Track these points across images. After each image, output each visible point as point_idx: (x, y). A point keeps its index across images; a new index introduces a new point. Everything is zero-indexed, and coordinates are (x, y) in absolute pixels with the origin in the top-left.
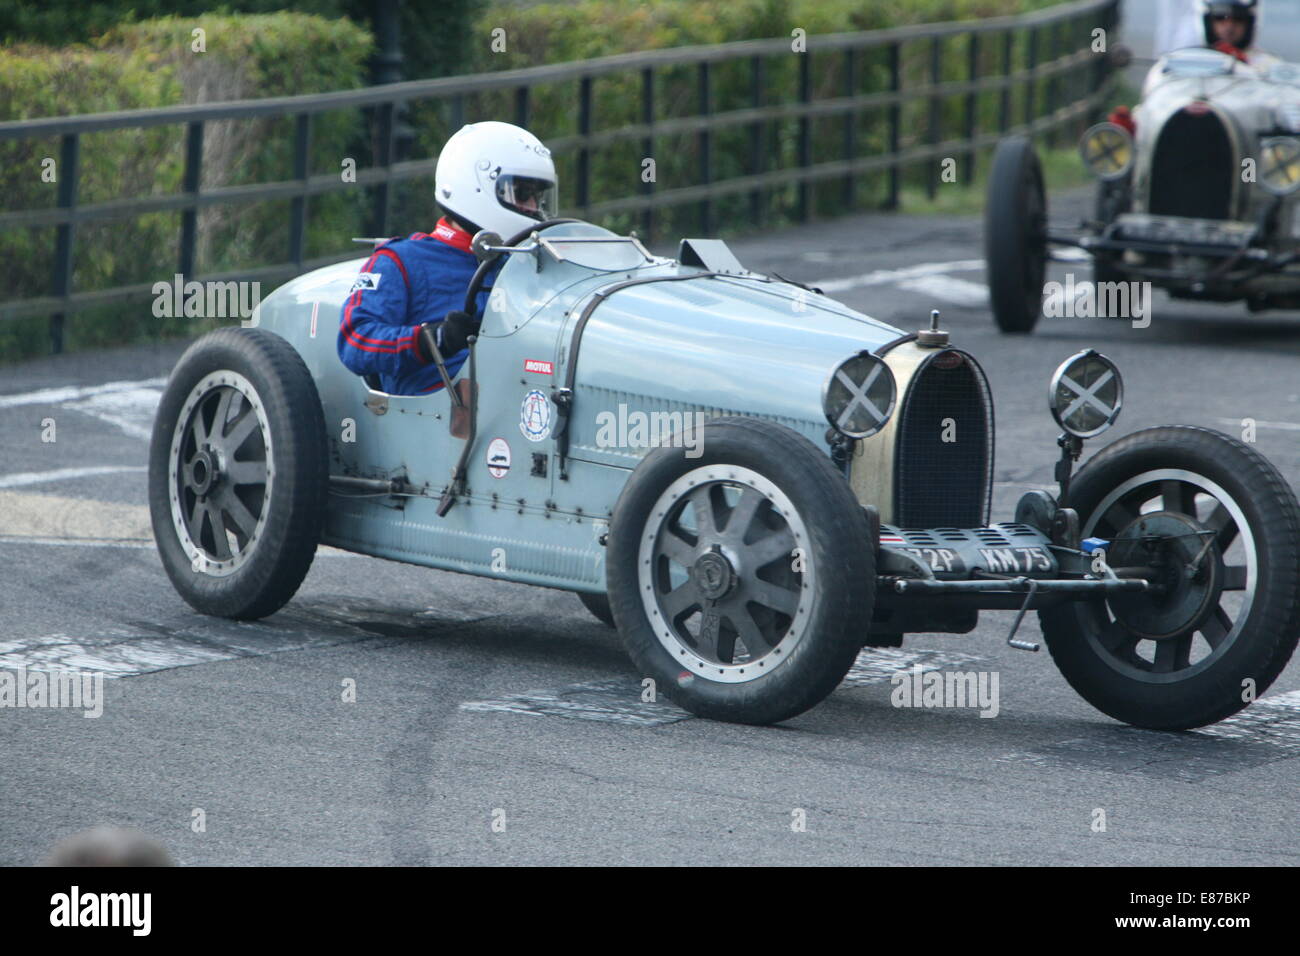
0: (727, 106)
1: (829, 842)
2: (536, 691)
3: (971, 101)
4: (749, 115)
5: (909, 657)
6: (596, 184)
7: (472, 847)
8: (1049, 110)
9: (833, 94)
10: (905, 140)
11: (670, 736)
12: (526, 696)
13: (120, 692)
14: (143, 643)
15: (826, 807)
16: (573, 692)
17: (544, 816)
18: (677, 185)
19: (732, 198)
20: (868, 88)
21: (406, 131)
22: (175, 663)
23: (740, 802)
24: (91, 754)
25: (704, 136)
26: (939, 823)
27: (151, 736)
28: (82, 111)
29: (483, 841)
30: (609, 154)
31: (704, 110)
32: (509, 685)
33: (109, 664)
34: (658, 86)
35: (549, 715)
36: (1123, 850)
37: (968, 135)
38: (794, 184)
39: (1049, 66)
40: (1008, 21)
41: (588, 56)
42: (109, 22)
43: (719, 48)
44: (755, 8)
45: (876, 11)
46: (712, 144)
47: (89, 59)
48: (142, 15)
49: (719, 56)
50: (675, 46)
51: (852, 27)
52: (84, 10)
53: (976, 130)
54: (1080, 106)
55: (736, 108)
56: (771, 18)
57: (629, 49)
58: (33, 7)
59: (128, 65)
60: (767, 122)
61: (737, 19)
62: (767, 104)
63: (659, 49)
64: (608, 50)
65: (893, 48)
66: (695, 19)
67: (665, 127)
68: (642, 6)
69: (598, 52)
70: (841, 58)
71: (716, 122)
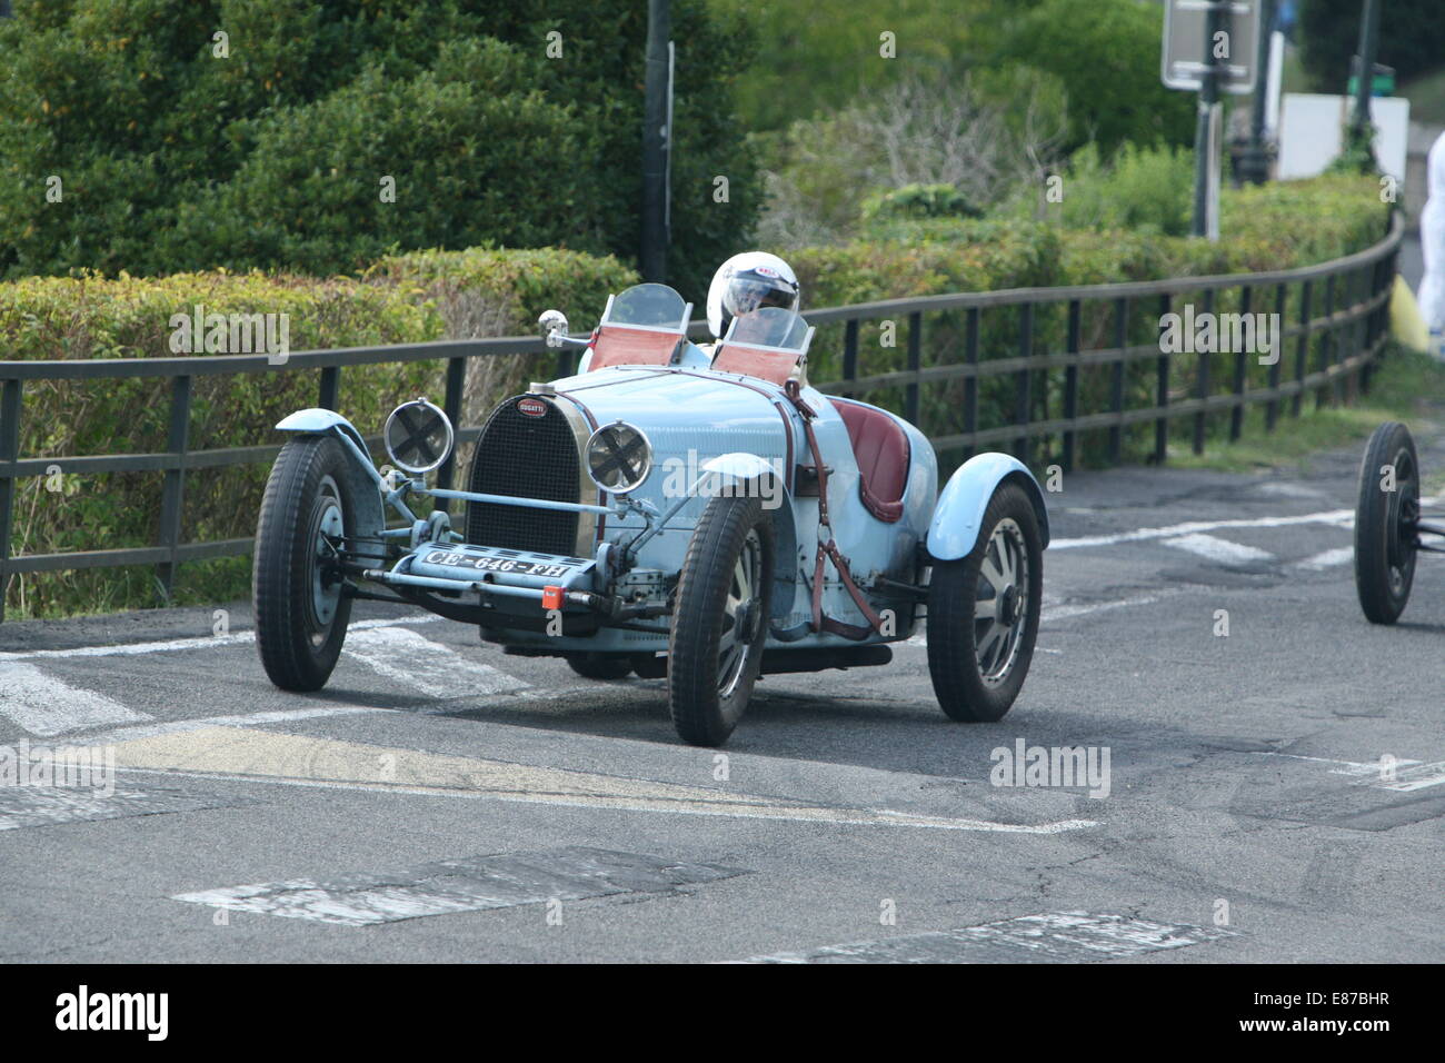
0: (994, 354)
2: (786, 952)
4: (1019, 363)
5: (1165, 930)
8: (1322, 365)
9: (1098, 346)
10: (1172, 394)
13: (364, 940)
14: (389, 891)
22: (420, 912)
25: (970, 382)
28: (344, 343)
31: (971, 358)
32: (758, 945)
33: (353, 911)
34: (925, 331)
37: (1238, 389)
38: (1059, 434)
39: (1322, 321)
40: (1282, 273)
41: (857, 302)
42: (374, 254)
43: (987, 294)
44: (1026, 256)
45: (1148, 261)
46: (978, 391)
47: (354, 290)
48: (407, 246)
49: (988, 303)
50: (943, 292)
51: (1123, 277)
52: (349, 240)
53: (1246, 384)
54: (1351, 363)
55: (1003, 356)
56: (1042, 270)
57: (902, 294)
58: (298, 236)
59: (392, 298)
60: (1033, 371)
61: (1009, 266)
62: (1035, 352)
63: (929, 293)
64: (874, 295)
65: (1165, 299)
66: (965, 263)
67: (931, 372)
68: (913, 252)
69: (866, 296)
70: (1112, 308)
71: (986, 369)
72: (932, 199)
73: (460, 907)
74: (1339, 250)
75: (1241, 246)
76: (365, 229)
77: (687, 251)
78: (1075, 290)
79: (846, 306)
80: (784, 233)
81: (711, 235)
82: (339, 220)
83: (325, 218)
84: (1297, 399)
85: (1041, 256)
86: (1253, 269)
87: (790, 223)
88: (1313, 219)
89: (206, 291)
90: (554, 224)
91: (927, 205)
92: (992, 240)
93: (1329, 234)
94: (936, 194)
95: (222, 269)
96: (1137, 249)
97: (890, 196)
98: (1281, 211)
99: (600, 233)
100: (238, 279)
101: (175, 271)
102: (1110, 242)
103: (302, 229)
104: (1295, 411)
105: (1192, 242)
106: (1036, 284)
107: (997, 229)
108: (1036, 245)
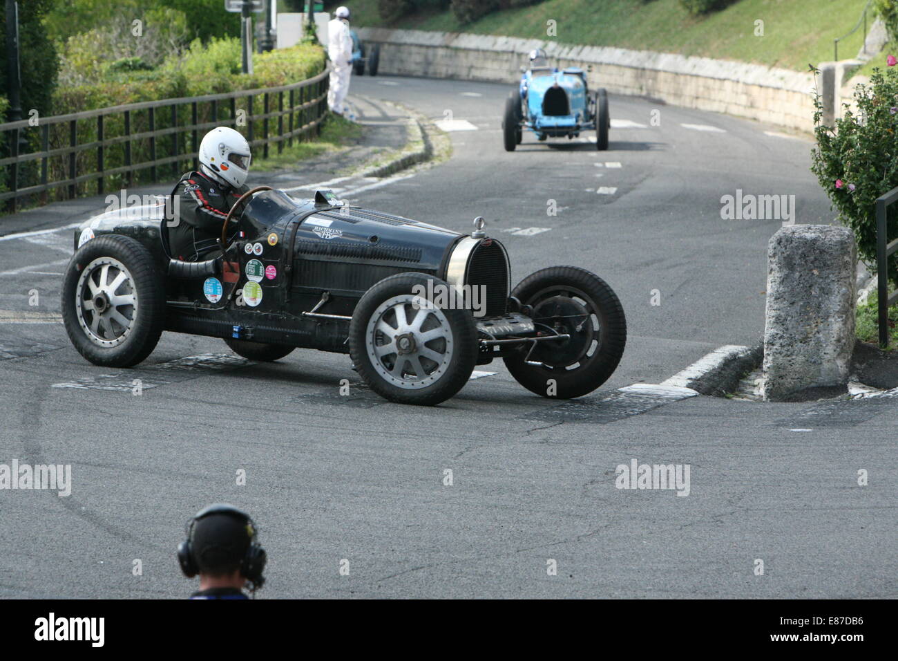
0: (161, 127)
1: (212, 439)
2: (85, 379)
3: (266, 121)
4: (172, 130)
6: (106, 161)
7: (59, 446)
8: (300, 125)
12: (81, 381)
15: (210, 424)
16: (102, 378)
17: (89, 431)
18: (141, 161)
19: (165, 166)
21: (24, 141)
23: (174, 423)
25: (152, 139)
26: (259, 429)
29: (64, 443)
30: (111, 149)
31: (152, 129)
34: (131, 119)
35: (91, 388)
36: (338, 438)
37: (266, 137)
38: (191, 160)
39: (299, 106)
40: (281, 88)
41: (102, 107)
43: (157, 102)
44: (173, 85)
45: (224, 85)
46: (156, 143)
49: (157, 106)
50: (139, 102)
51: (214, 92)
53: (269, 135)
54: (312, 123)
55: (166, 127)
56: (180, 89)
57: (119, 104)
60: (179, 133)
61: (165, 90)
62: (179, 125)
63: (132, 103)
64: (109, 104)
65: (232, 100)
66: (147, 90)
67: (135, 136)
68: (124, 85)
69: (105, 105)
70: (210, 105)
71: (157, 134)
72: (131, 63)
74: (304, 77)
75: (263, 77)
77: (28, 90)
78: (194, 98)
79: (97, 110)
81: (38, 82)
84: (290, 140)
85: (179, 85)
86: (268, 86)
87: (72, 77)
88: (293, 64)
91: (129, 66)
92: (158, 79)
93: (300, 70)
94: (133, 61)
96: (219, 80)
97: (114, 63)
98: (279, 61)
102: (208, 78)
104: (290, 144)
105: (242, 75)
106: (178, 97)
107: (160, 74)
108: (176, 80)
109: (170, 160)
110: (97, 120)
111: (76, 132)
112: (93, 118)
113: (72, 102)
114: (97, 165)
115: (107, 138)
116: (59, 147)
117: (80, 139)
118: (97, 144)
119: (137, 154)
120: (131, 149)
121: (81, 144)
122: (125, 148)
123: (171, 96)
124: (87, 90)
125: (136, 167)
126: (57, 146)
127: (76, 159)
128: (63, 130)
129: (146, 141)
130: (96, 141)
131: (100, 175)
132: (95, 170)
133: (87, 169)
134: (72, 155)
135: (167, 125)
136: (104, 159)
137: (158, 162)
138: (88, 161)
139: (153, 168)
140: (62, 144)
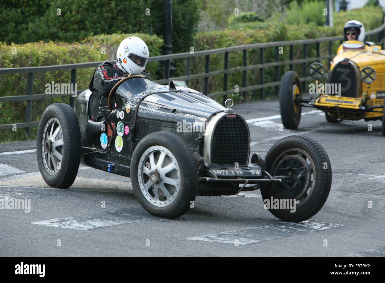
0: (268, 61)
2: (211, 234)
4: (275, 64)
5: (322, 225)
6: (229, 84)
9: (299, 58)
11: (250, 248)
12: (208, 236)
13: (88, 234)
14: (95, 220)
16: (222, 235)
18: (253, 85)
19: (270, 88)
20: (310, 56)
21: (173, 68)
22: (104, 226)
24: (79, 252)
25: (261, 69)
27: (97, 247)
28: (77, 62)
30: (233, 75)
31: (261, 63)
32: (203, 233)
33: (84, 226)
34: (248, 55)
35: (214, 241)
41: (227, 46)
42: (86, 36)
43: (266, 44)
44: (277, 32)
45: (312, 33)
46: (264, 72)
47: (80, 47)
48: (95, 34)
49: (266, 46)
50: (253, 43)
51: (305, 38)
52: (79, 32)
55: (271, 62)
56: (281, 37)
57: (240, 44)
58: (63, 31)
59: (91, 48)
60: (280, 66)
61: (272, 35)
62: (280, 60)
63: (248, 44)
64: (233, 45)
65: (318, 44)
66: (259, 35)
67: (250, 67)
68: (244, 32)
69: (230, 45)
70: (302, 47)
71: (266, 66)
72: (249, 16)
73: (116, 224)
76: (83, 29)
77: (177, 33)
78: (291, 42)
79: (224, 48)
80: (206, 28)
81: (184, 28)
82: (75, 27)
83: (71, 26)
85: (281, 32)
87: (208, 25)
89: (36, 48)
90: (138, 26)
91: (248, 18)
92: (267, 28)
93: (366, 24)
95: (41, 42)
96: (309, 30)
97: (237, 16)
99: (152, 28)
100: (46, 44)
101: (28, 42)
102: (301, 28)
103: (65, 30)
105: (325, 27)
106: (280, 41)
107: (268, 25)
108: (279, 29)
109: (273, 84)
110: (224, 55)
111: (210, 63)
112: (221, 54)
113: (207, 43)
114: (223, 86)
115: (230, 68)
116: (197, 73)
117: (212, 68)
118: (223, 72)
119: (251, 80)
120: (247, 76)
121: (212, 71)
122: (242, 75)
123: (275, 40)
124: (218, 34)
125: (250, 88)
126: (196, 72)
127: (209, 81)
128: (200, 62)
129: (257, 71)
130: (223, 70)
131: (224, 93)
132: (222, 89)
133: (216, 89)
134: (206, 79)
135: (272, 60)
136: (228, 82)
137: (265, 86)
138: (217, 83)
139: (261, 90)
140: (199, 71)
